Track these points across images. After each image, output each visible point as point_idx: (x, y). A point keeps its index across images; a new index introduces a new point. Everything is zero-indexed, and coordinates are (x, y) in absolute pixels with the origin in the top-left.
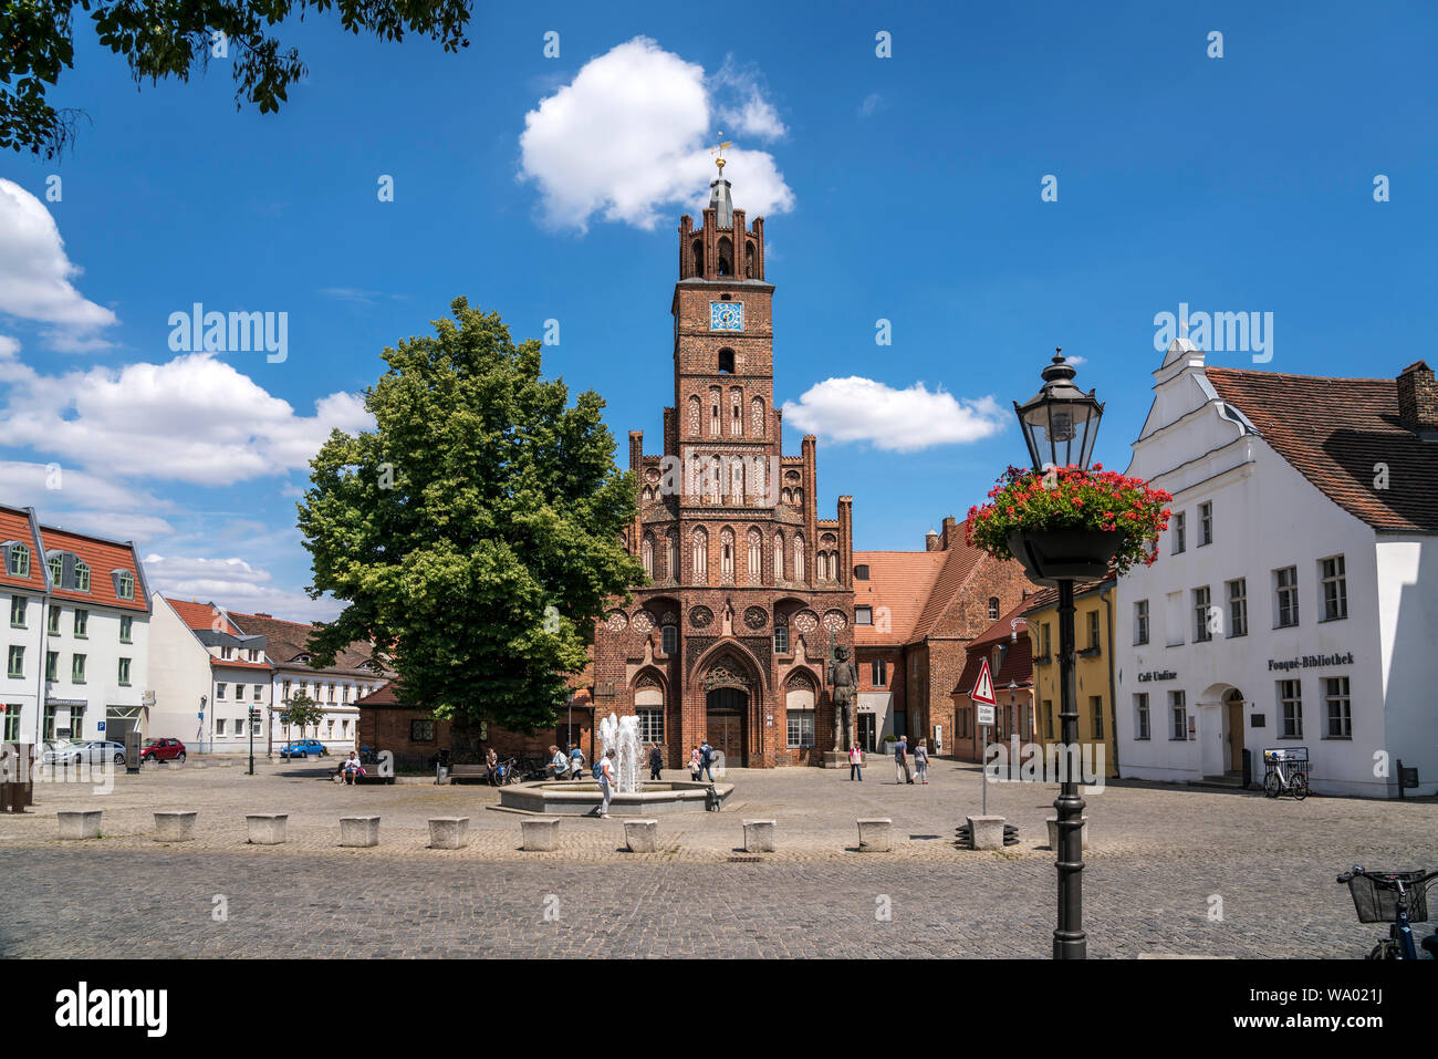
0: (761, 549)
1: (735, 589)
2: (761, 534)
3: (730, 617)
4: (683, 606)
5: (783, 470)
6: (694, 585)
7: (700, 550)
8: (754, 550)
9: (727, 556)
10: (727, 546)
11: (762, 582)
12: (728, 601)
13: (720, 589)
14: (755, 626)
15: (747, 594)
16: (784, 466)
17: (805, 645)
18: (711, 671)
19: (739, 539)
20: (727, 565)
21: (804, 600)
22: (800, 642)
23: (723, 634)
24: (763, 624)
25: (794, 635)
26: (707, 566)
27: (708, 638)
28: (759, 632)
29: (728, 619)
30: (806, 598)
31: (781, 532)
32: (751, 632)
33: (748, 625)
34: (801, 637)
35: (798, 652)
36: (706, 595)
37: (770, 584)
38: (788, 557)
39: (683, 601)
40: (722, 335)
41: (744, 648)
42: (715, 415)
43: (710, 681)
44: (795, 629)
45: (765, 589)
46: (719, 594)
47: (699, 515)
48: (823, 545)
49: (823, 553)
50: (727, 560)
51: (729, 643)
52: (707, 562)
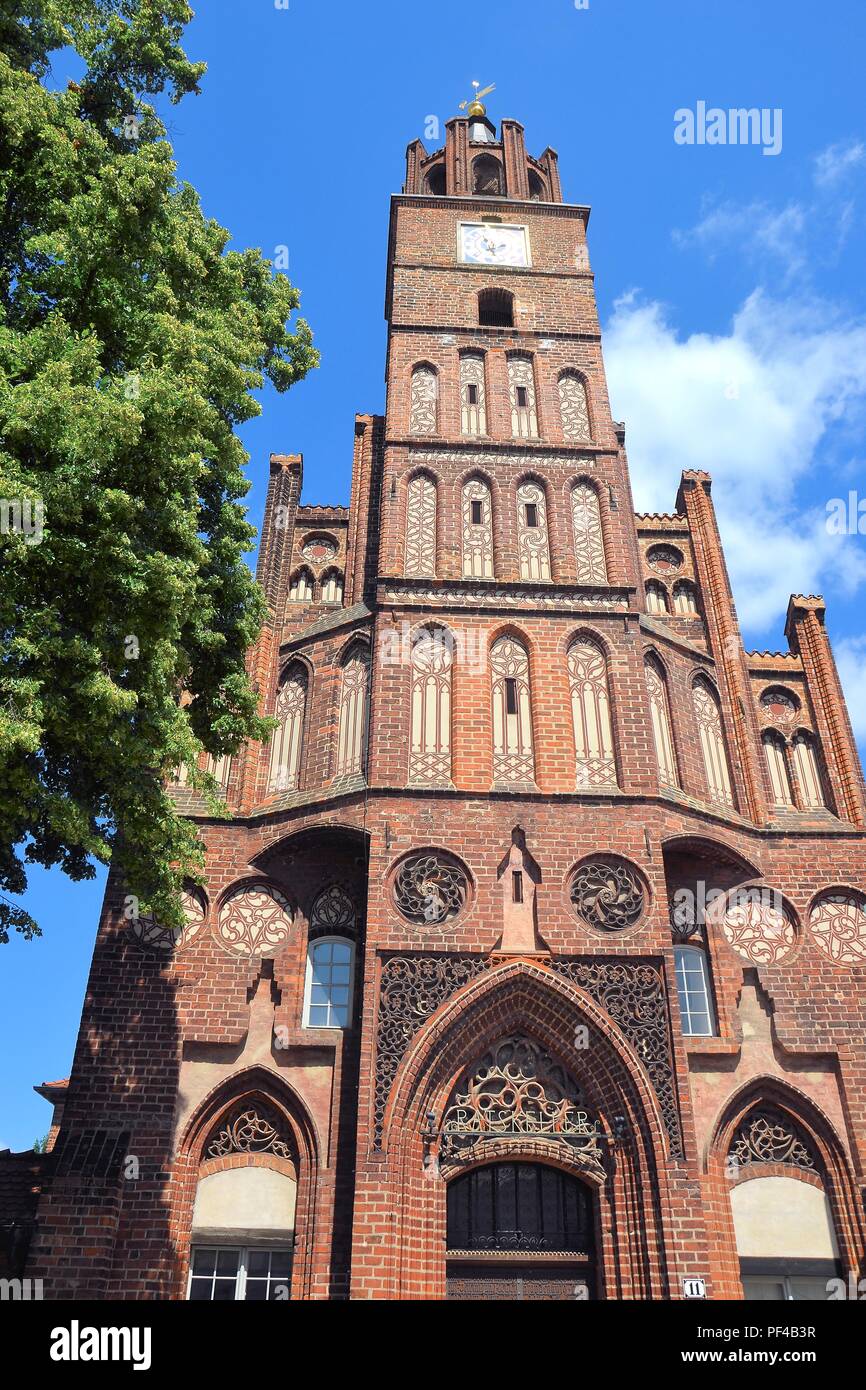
0: (610, 691)
1: (538, 798)
2: (603, 650)
3: (526, 893)
4: (376, 848)
5: (642, 542)
6: (410, 785)
7: (431, 690)
8: (589, 696)
9: (511, 707)
10: (510, 683)
11: (620, 783)
12: (519, 837)
13: (493, 796)
14: (611, 921)
15: (577, 812)
16: (642, 533)
17: (767, 1003)
18: (462, 1087)
19: (544, 661)
20: (512, 733)
21: (746, 854)
22: (749, 993)
23: (505, 948)
24: (633, 912)
25: (728, 974)
26: (453, 733)
27: (454, 956)
28: (624, 942)
29: (518, 898)
30: (750, 850)
31: (653, 658)
32: (595, 942)
33: (587, 914)
34: (751, 975)
35: (747, 1030)
36: (450, 817)
37: (644, 785)
38: (683, 732)
39: (375, 832)
40: (486, 270)
41: (580, 997)
42: (473, 400)
43: (462, 1127)
44: (727, 949)
45: (631, 800)
46: (487, 812)
47: (431, 599)
48: (768, 717)
49: (772, 736)
50: (512, 718)
51: (523, 981)
52: (452, 722)
